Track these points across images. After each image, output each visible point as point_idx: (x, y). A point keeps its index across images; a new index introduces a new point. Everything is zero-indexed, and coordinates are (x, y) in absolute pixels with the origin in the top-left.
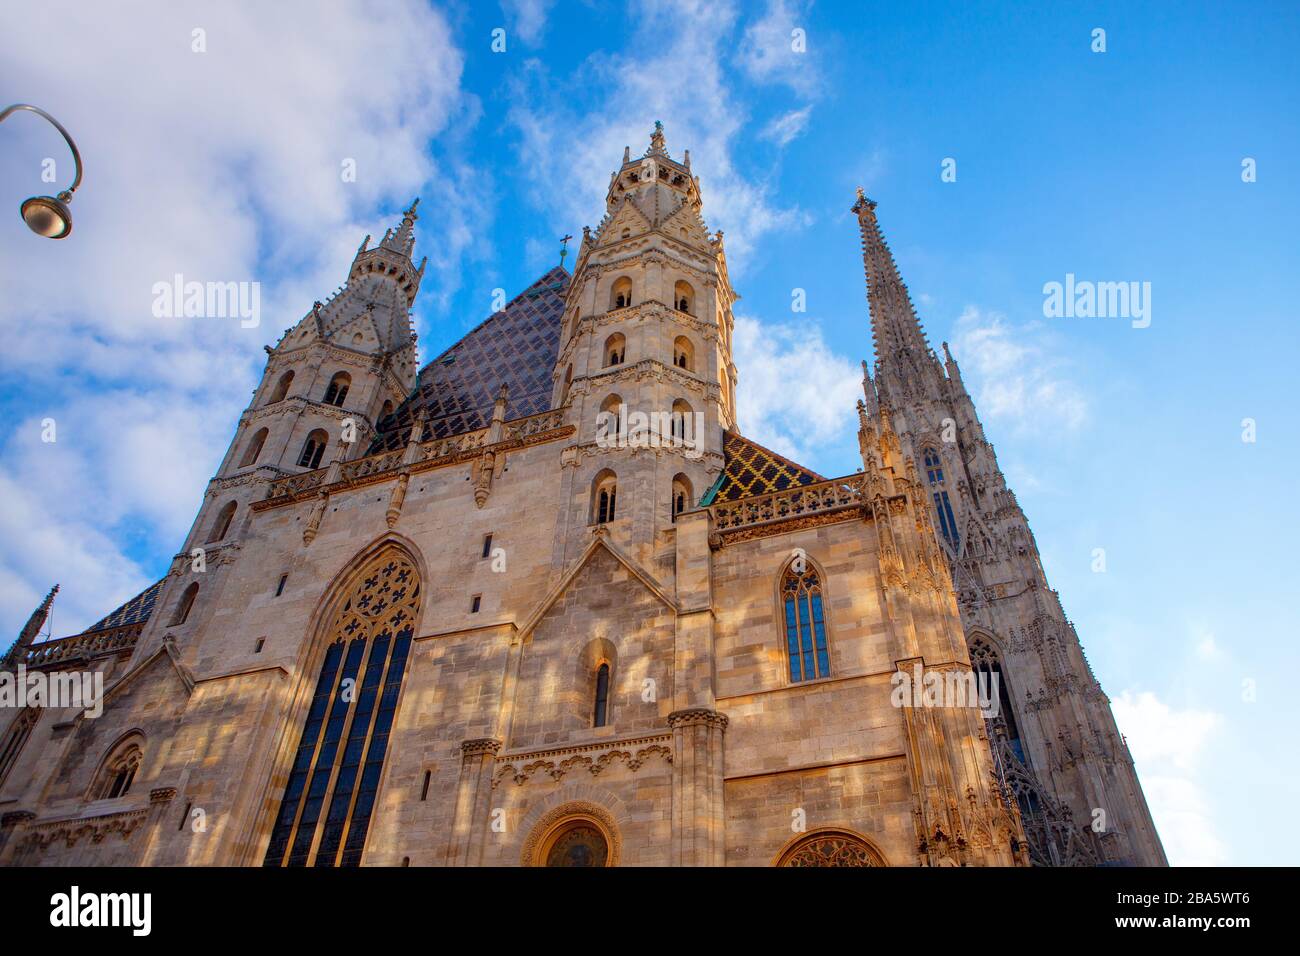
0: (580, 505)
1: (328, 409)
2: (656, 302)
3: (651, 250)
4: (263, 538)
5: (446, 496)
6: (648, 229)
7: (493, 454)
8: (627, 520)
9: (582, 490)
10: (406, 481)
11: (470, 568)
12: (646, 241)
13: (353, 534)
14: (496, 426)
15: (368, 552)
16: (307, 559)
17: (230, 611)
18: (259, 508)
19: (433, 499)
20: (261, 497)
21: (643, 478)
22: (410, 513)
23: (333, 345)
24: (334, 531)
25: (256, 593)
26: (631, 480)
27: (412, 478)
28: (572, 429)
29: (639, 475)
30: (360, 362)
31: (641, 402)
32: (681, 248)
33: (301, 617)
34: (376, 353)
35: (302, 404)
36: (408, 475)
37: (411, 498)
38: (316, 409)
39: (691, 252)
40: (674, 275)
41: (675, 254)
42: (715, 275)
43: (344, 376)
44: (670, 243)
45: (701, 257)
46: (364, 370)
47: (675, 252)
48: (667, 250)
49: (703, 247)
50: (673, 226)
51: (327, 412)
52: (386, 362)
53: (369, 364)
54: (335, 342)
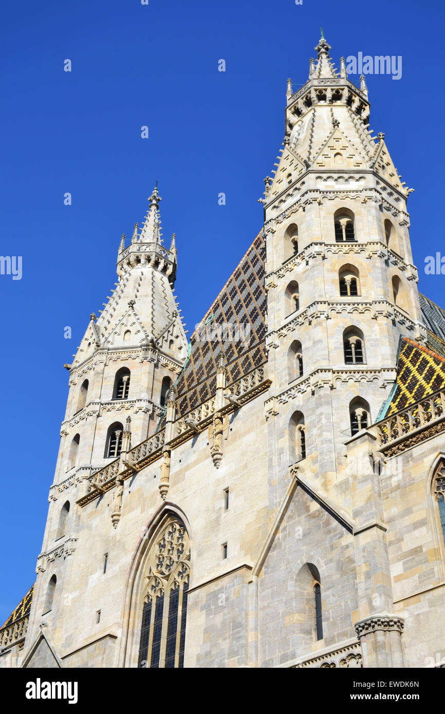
0: (282, 449)
1: (118, 404)
2: (316, 244)
3: (306, 193)
4: (90, 528)
5: (196, 463)
6: (304, 171)
7: (221, 419)
8: (314, 455)
9: (281, 436)
10: (170, 456)
11: (217, 521)
12: (303, 183)
13: (142, 511)
14: (219, 393)
15: (154, 523)
16: (118, 537)
17: (77, 593)
18: (83, 502)
19: (187, 468)
20: (83, 494)
21: (321, 414)
22: (175, 484)
23: (109, 350)
24: (130, 511)
25: (91, 574)
26: (314, 417)
27: (172, 453)
28: (269, 382)
29: (318, 411)
30: (134, 355)
31: (314, 343)
32: (336, 176)
33: (119, 588)
34: (144, 342)
35: (97, 407)
36: (169, 452)
37: (174, 469)
38: (109, 407)
39: (346, 176)
40: (332, 206)
41: (331, 185)
42: (371, 190)
43: (124, 371)
44: (325, 176)
45: (357, 176)
46: (138, 360)
47: (331, 183)
48: (322, 185)
49: (358, 164)
50: (326, 156)
51: (118, 406)
52: (154, 346)
53: (141, 354)
54: (110, 346)
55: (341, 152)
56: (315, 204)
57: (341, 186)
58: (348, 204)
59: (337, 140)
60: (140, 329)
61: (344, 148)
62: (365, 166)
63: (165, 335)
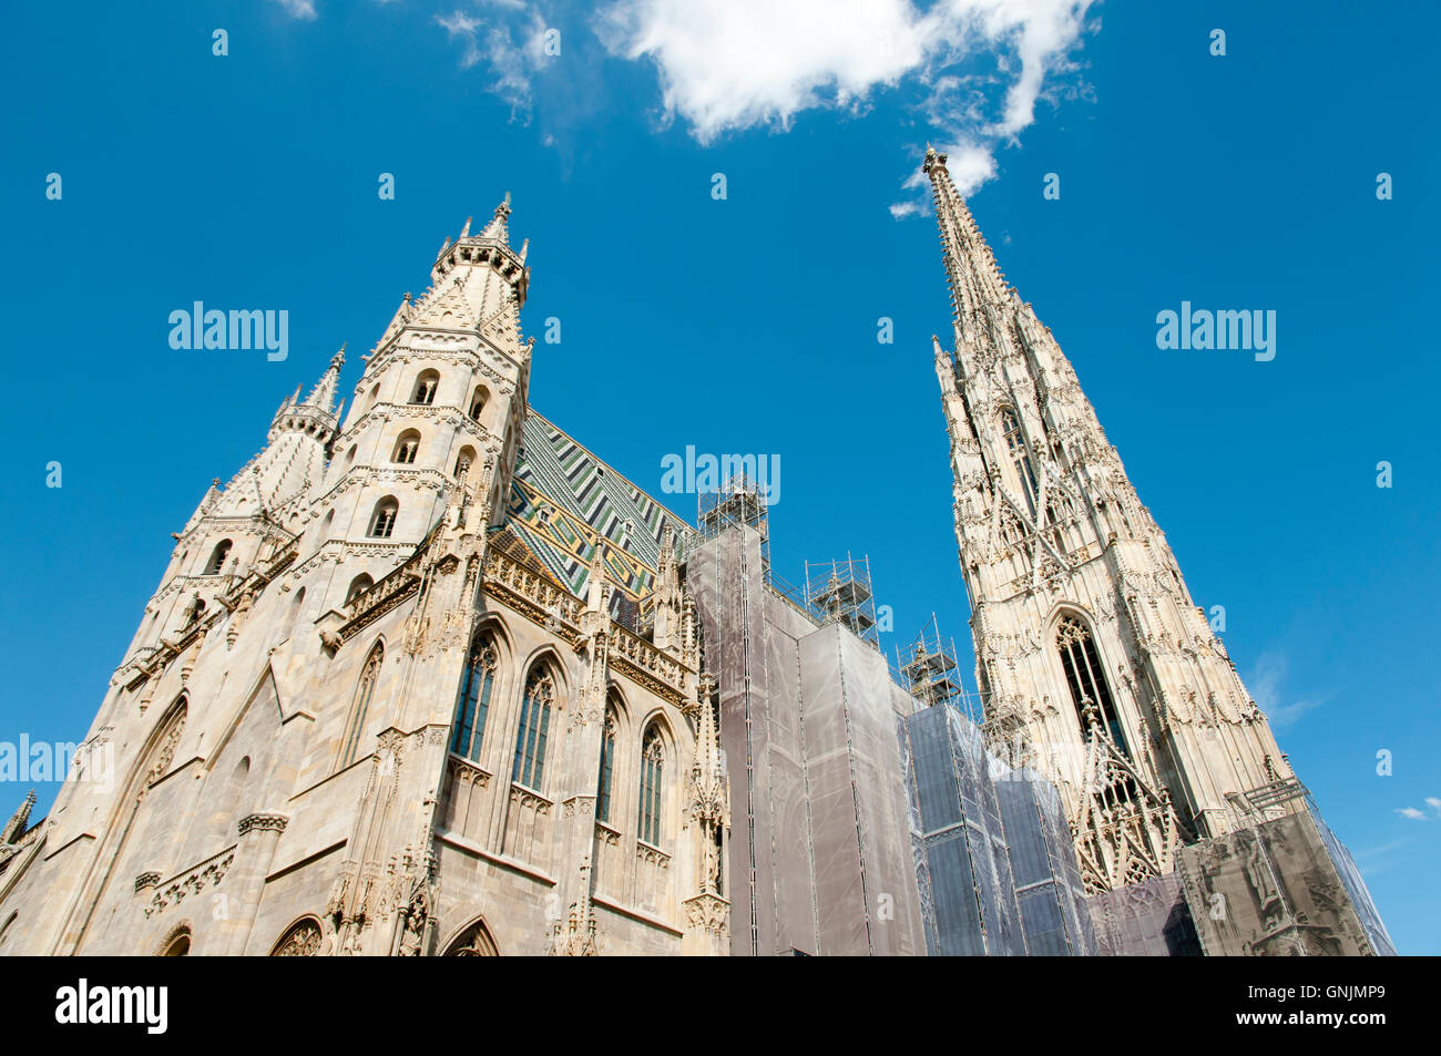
0: (278, 628)
1: (207, 579)
2: (383, 404)
3: (396, 349)
9: (283, 615)
10: (205, 636)
22: (198, 667)
23: (215, 518)
27: (209, 632)
29: (314, 587)
30: (242, 526)
31: (341, 511)
32: (434, 334)
34: (257, 513)
35: (182, 581)
36: (206, 632)
37: (203, 651)
38: (196, 582)
39: (446, 335)
40: (418, 366)
41: (428, 344)
42: (467, 351)
43: (227, 544)
44: (422, 334)
45: (458, 337)
46: (245, 532)
47: (428, 341)
48: (416, 343)
49: (465, 325)
50: (433, 314)
51: (206, 581)
52: (266, 518)
53: (250, 524)
54: (218, 514)
55: (452, 310)
56: (401, 362)
57: (439, 345)
58: (437, 365)
59: (452, 298)
60: (257, 498)
61: (456, 307)
62: (471, 328)
63: (287, 506)
